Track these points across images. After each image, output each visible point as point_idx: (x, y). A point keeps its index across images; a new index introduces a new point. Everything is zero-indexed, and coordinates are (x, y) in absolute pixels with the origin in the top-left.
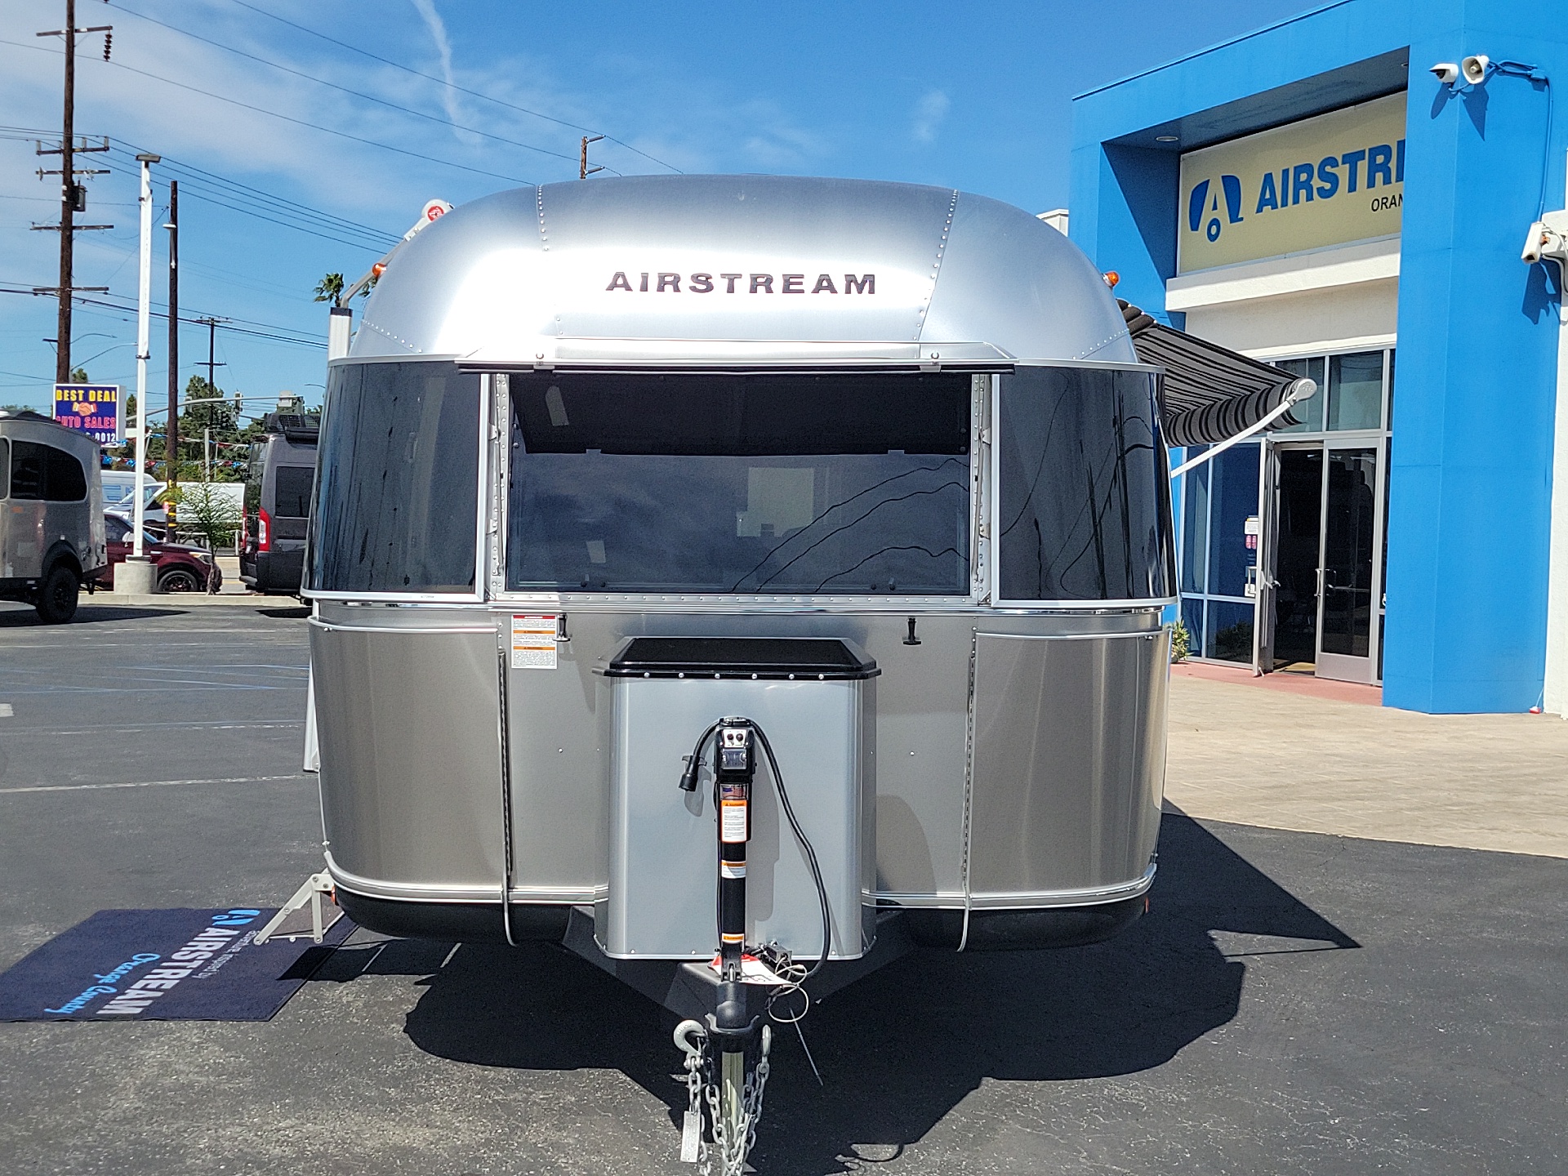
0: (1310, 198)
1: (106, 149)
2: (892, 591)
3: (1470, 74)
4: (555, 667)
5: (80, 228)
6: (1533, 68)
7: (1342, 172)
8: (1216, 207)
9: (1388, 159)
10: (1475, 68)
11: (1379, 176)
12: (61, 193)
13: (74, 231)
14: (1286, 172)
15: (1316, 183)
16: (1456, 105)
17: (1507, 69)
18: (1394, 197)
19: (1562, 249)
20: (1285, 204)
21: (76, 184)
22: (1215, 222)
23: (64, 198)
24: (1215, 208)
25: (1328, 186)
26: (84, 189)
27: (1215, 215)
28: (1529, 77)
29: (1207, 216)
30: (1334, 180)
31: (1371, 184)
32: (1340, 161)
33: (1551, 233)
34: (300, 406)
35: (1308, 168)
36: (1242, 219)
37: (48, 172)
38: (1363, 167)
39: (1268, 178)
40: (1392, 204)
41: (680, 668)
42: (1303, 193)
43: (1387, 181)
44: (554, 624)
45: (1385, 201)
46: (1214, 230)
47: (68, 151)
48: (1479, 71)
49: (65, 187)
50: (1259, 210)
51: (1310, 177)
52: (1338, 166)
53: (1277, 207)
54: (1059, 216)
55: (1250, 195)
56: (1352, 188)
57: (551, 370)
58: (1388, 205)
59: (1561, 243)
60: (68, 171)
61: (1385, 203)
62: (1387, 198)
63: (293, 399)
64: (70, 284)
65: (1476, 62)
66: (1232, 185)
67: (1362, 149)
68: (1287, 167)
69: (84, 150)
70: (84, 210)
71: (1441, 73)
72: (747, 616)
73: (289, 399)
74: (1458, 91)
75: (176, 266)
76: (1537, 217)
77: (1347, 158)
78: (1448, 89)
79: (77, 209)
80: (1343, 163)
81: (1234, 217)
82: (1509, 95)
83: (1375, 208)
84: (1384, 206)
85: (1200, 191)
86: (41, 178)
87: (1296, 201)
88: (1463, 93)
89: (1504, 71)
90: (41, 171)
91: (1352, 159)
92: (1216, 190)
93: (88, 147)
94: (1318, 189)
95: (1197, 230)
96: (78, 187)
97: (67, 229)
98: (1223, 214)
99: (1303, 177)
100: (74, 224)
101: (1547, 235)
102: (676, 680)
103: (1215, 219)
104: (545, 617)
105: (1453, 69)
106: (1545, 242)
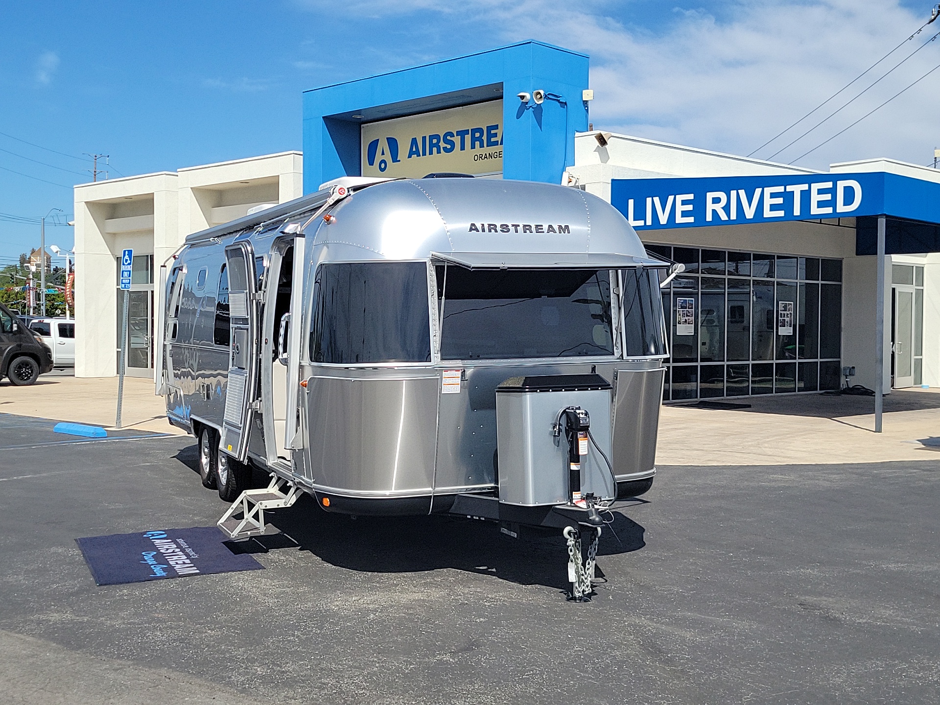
0: (439, 152)
2: (586, 354)
3: (536, 98)
4: (459, 392)
6: (560, 97)
7: (457, 140)
8: (383, 152)
9: (482, 134)
10: (539, 96)
11: (477, 143)
14: (424, 138)
15: (442, 144)
16: (529, 114)
17: (550, 97)
18: (486, 154)
19: (577, 185)
20: (424, 154)
22: (383, 161)
24: (383, 154)
25: (449, 147)
27: (383, 158)
28: (558, 101)
29: (378, 158)
30: (453, 144)
31: (473, 147)
32: (455, 135)
33: (572, 177)
35: (437, 137)
36: (399, 161)
38: (468, 138)
39: (414, 141)
40: (485, 158)
41: (538, 388)
42: (435, 149)
43: (482, 146)
44: (459, 374)
45: (481, 156)
46: (383, 166)
48: (541, 97)
50: (410, 157)
51: (439, 141)
52: (454, 137)
53: (420, 156)
54: (293, 155)
55: (404, 149)
56: (463, 148)
57: (506, 269)
58: (483, 158)
59: (576, 181)
61: (481, 157)
62: (482, 155)
65: (539, 93)
66: (393, 143)
67: (467, 129)
68: (425, 135)
71: (523, 97)
72: (534, 367)
74: (530, 107)
76: (564, 170)
77: (458, 133)
78: (524, 106)
80: (457, 135)
81: (395, 159)
82: (551, 110)
83: (476, 159)
84: (481, 158)
85: (374, 145)
87: (431, 153)
88: (533, 108)
89: (548, 98)
91: (462, 134)
92: (383, 145)
94: (443, 148)
95: (373, 165)
98: (388, 157)
99: (435, 141)
101: (571, 178)
102: (548, 393)
103: (382, 160)
104: (456, 371)
105: (528, 96)
106: (570, 181)
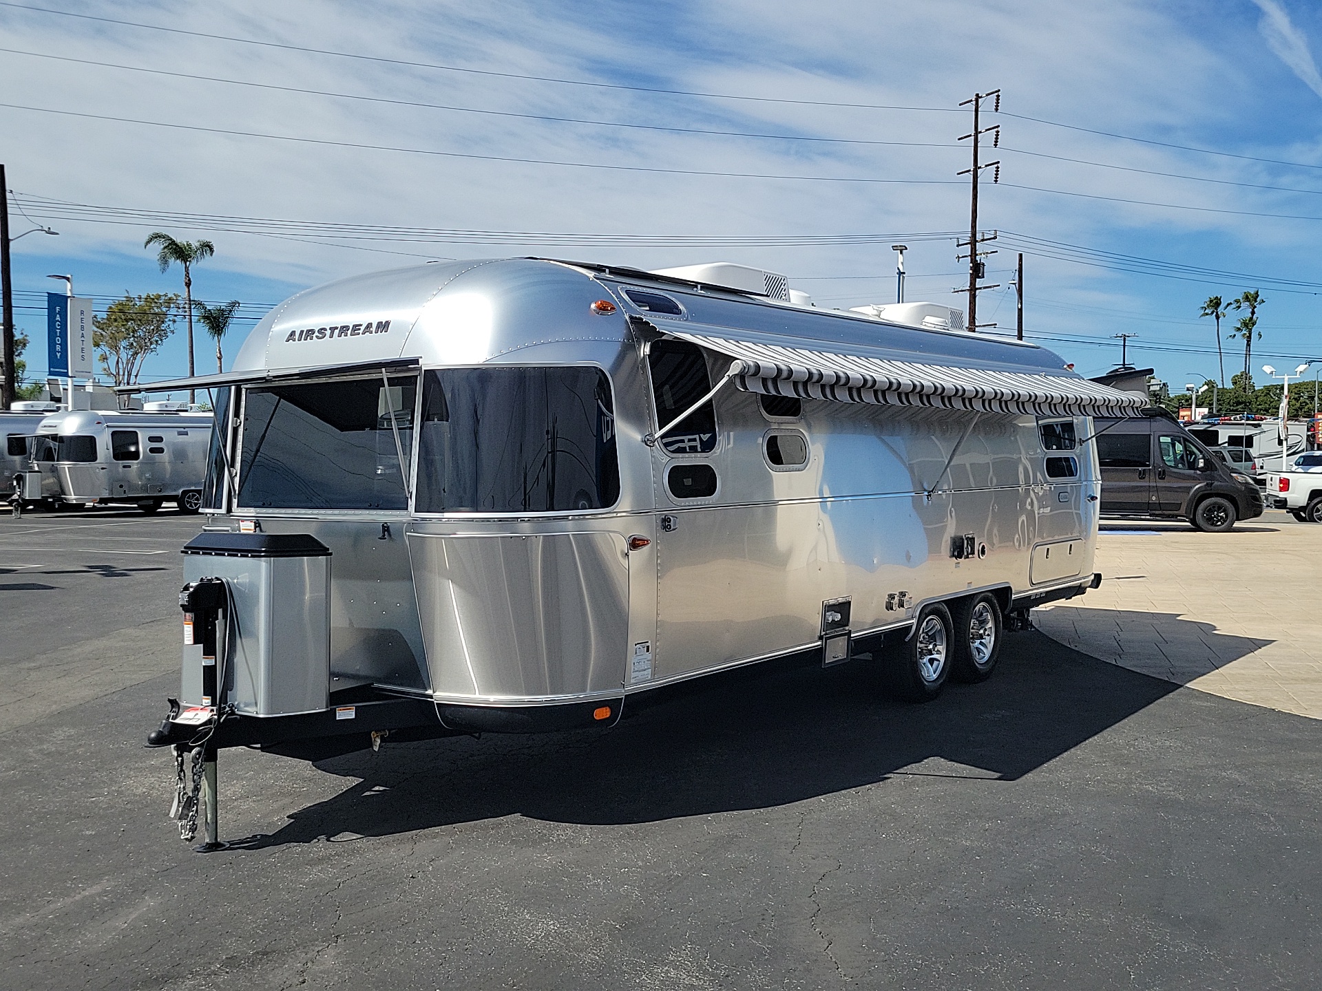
1: (995, 238)
5: (980, 288)
12: (969, 268)
13: (977, 291)
21: (979, 262)
23: (971, 272)
26: (983, 264)
34: (1165, 389)
37: (963, 257)
47: (973, 242)
49: (971, 265)
60: (974, 254)
63: (1160, 384)
64: (975, 323)
69: (983, 240)
70: (983, 277)
73: (1157, 385)
75: (1022, 307)
79: (979, 278)
86: (959, 261)
90: (958, 257)
93: (985, 238)
96: (979, 264)
97: (973, 290)
100: (977, 287)
